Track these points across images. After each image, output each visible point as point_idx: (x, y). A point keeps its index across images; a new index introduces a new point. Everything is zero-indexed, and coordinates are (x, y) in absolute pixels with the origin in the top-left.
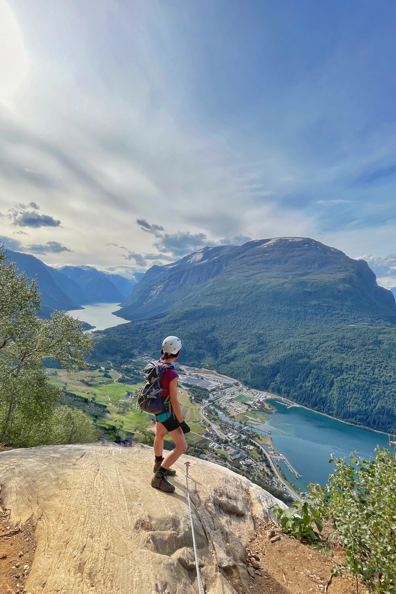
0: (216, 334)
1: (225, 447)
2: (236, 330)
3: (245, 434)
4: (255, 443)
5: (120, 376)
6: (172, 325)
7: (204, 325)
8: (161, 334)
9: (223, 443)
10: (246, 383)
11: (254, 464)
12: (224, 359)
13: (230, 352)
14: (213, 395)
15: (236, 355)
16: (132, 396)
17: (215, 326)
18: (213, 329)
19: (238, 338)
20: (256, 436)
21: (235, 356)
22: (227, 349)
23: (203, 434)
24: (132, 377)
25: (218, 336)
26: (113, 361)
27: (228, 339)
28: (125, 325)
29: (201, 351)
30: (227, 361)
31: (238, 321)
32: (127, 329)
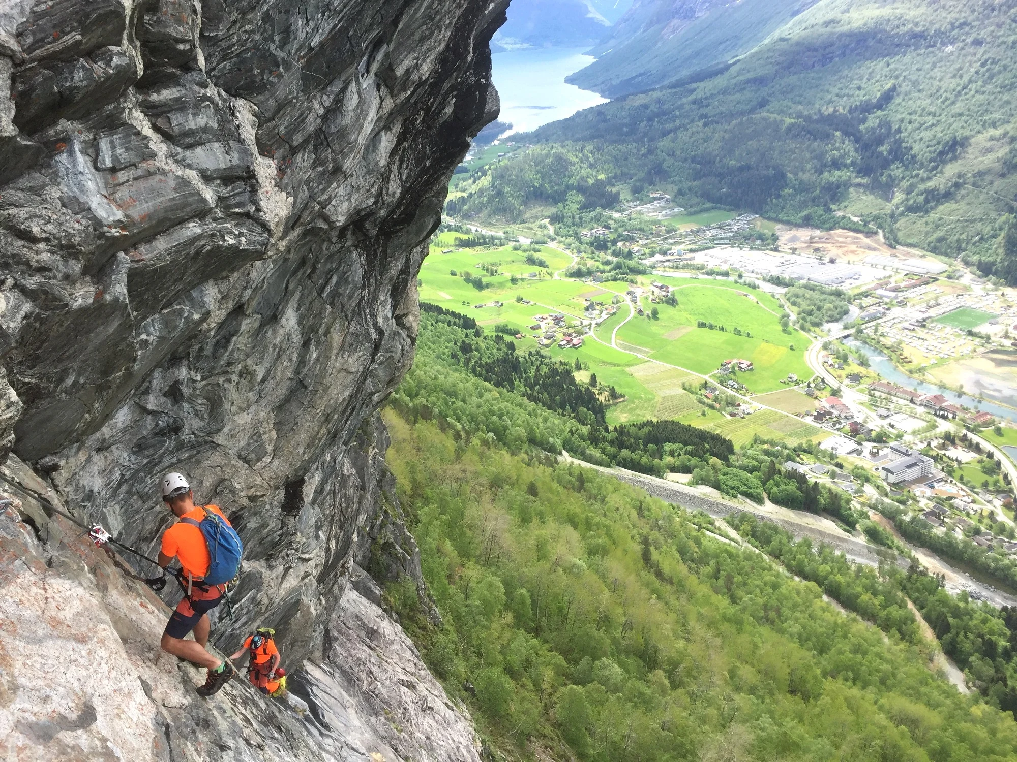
0: (896, 113)
1: (875, 450)
2: (972, 93)
3: (950, 416)
4: (978, 444)
5: (573, 260)
6: (748, 94)
7: (859, 88)
8: (707, 129)
9: (869, 441)
10: (985, 270)
11: (965, 499)
12: (918, 195)
13: (941, 172)
14: (862, 308)
15: (961, 181)
16: (601, 312)
17: (894, 89)
18: (888, 97)
19: (978, 123)
20: (986, 424)
21: (957, 186)
22: (931, 161)
23: (808, 414)
24: (607, 263)
25: (902, 121)
26: (555, 219)
27: (938, 129)
28: (598, 111)
29: (837, 175)
30: (927, 201)
31: (986, 61)
32: (605, 121)
